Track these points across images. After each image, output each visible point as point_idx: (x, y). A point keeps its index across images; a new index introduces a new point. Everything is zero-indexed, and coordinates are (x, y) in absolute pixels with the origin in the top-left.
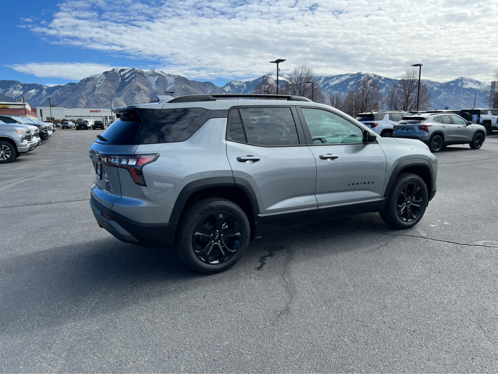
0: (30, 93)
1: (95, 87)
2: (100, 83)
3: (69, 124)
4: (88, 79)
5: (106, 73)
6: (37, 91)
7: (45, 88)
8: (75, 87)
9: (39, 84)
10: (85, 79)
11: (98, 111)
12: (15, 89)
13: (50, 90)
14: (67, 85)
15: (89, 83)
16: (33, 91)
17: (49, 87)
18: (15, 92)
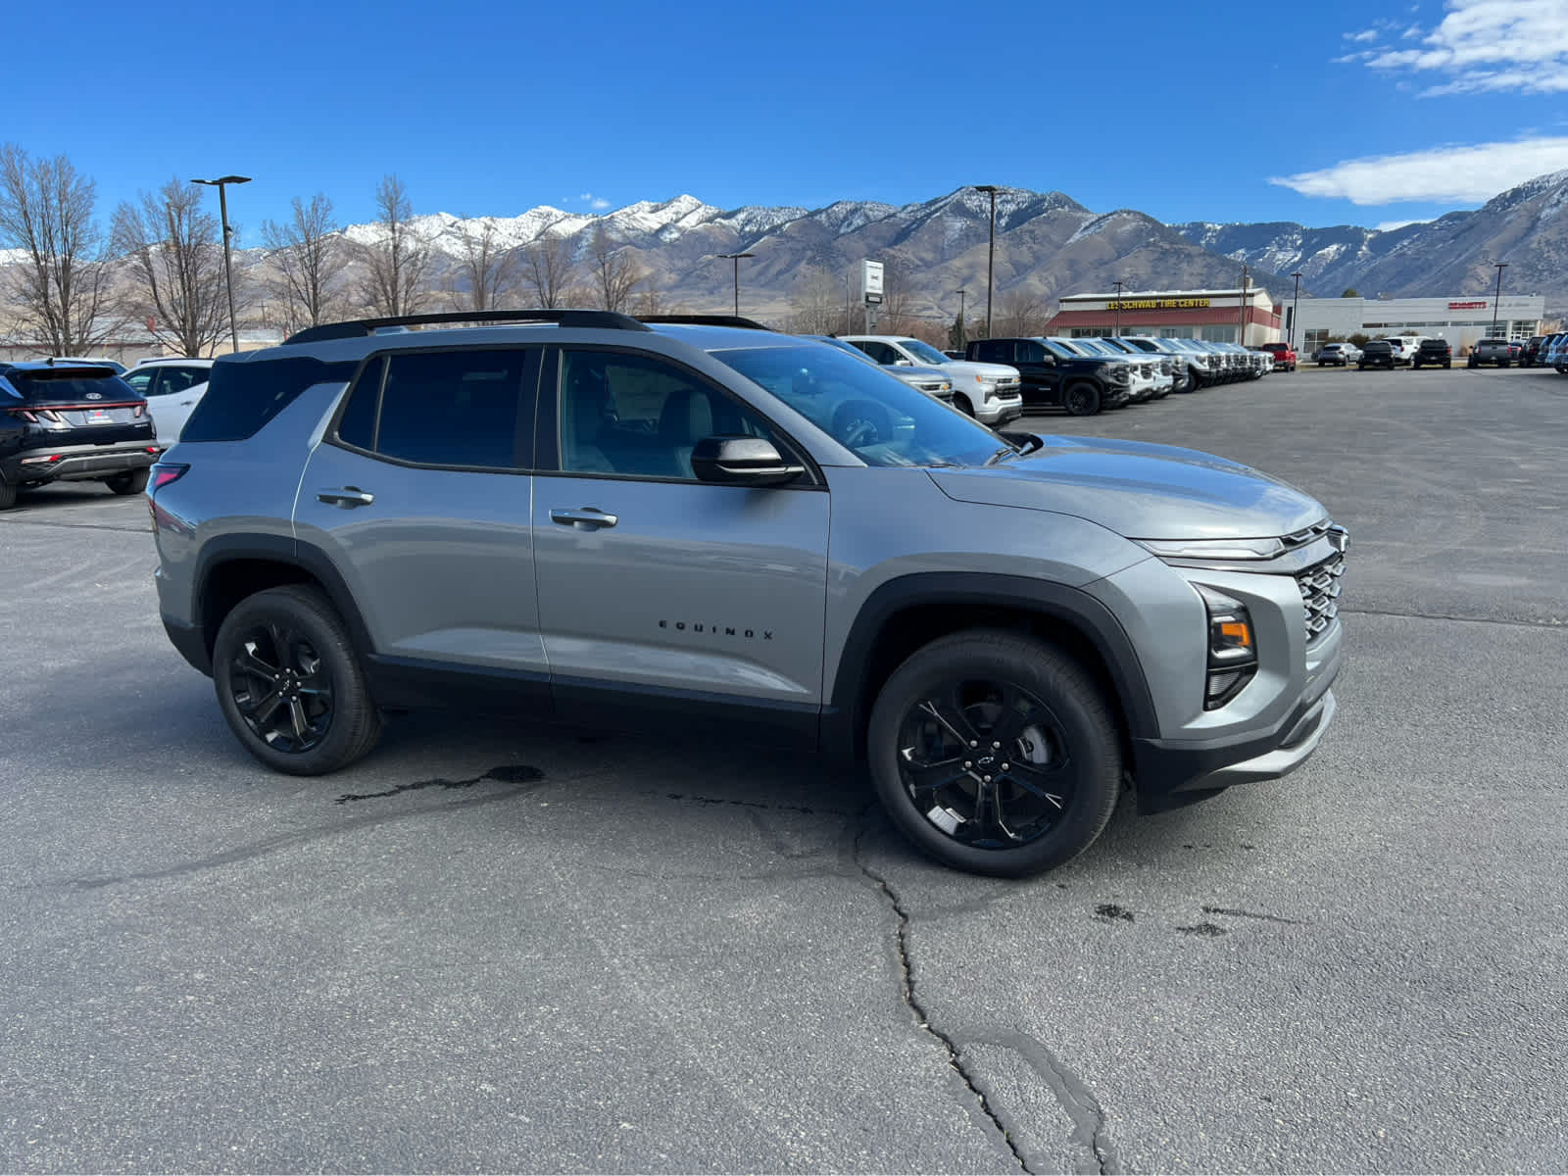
0: (1323, 254)
1: (1539, 219)
2: (1559, 202)
3: (1341, 353)
4: (1517, 194)
6: (1343, 249)
7: (1370, 236)
8: (1464, 226)
9: (1352, 226)
10: (1505, 194)
11: (1476, 303)
12: (1281, 247)
13: (1384, 242)
14: (1440, 220)
15: (1517, 207)
16: (1332, 250)
17: (1383, 231)
18: (1280, 256)
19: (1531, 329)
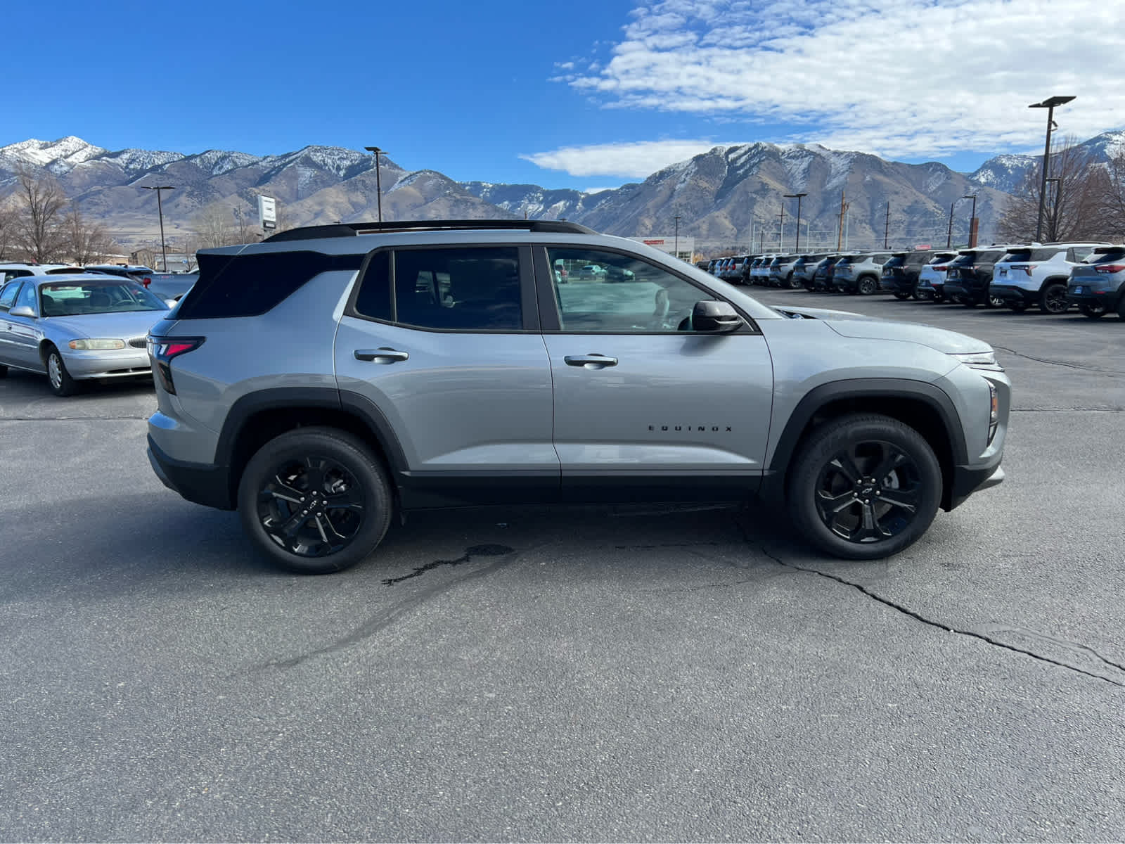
0: (556, 207)
1: (675, 190)
2: (685, 180)
3: (593, 271)
4: (662, 175)
5: (698, 159)
6: (568, 204)
7: (583, 196)
8: (636, 193)
9: (572, 190)
10: (656, 173)
11: (659, 241)
12: (530, 201)
13: (591, 201)
14: (622, 188)
15: (663, 182)
16: (561, 205)
17: (590, 193)
18: (530, 207)
19: (687, 257)
